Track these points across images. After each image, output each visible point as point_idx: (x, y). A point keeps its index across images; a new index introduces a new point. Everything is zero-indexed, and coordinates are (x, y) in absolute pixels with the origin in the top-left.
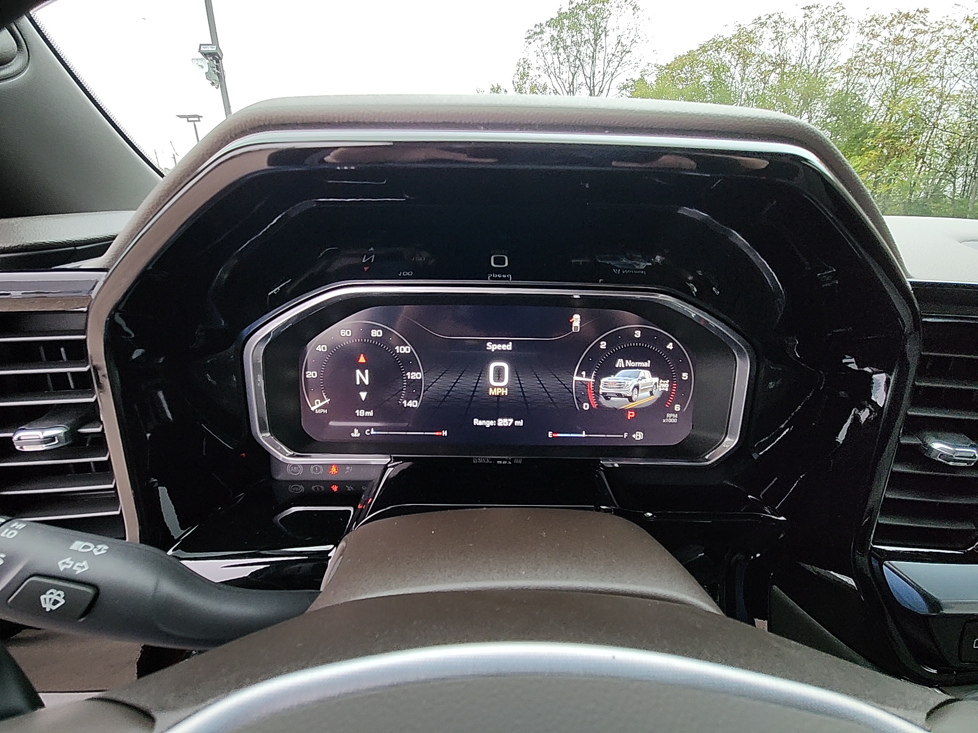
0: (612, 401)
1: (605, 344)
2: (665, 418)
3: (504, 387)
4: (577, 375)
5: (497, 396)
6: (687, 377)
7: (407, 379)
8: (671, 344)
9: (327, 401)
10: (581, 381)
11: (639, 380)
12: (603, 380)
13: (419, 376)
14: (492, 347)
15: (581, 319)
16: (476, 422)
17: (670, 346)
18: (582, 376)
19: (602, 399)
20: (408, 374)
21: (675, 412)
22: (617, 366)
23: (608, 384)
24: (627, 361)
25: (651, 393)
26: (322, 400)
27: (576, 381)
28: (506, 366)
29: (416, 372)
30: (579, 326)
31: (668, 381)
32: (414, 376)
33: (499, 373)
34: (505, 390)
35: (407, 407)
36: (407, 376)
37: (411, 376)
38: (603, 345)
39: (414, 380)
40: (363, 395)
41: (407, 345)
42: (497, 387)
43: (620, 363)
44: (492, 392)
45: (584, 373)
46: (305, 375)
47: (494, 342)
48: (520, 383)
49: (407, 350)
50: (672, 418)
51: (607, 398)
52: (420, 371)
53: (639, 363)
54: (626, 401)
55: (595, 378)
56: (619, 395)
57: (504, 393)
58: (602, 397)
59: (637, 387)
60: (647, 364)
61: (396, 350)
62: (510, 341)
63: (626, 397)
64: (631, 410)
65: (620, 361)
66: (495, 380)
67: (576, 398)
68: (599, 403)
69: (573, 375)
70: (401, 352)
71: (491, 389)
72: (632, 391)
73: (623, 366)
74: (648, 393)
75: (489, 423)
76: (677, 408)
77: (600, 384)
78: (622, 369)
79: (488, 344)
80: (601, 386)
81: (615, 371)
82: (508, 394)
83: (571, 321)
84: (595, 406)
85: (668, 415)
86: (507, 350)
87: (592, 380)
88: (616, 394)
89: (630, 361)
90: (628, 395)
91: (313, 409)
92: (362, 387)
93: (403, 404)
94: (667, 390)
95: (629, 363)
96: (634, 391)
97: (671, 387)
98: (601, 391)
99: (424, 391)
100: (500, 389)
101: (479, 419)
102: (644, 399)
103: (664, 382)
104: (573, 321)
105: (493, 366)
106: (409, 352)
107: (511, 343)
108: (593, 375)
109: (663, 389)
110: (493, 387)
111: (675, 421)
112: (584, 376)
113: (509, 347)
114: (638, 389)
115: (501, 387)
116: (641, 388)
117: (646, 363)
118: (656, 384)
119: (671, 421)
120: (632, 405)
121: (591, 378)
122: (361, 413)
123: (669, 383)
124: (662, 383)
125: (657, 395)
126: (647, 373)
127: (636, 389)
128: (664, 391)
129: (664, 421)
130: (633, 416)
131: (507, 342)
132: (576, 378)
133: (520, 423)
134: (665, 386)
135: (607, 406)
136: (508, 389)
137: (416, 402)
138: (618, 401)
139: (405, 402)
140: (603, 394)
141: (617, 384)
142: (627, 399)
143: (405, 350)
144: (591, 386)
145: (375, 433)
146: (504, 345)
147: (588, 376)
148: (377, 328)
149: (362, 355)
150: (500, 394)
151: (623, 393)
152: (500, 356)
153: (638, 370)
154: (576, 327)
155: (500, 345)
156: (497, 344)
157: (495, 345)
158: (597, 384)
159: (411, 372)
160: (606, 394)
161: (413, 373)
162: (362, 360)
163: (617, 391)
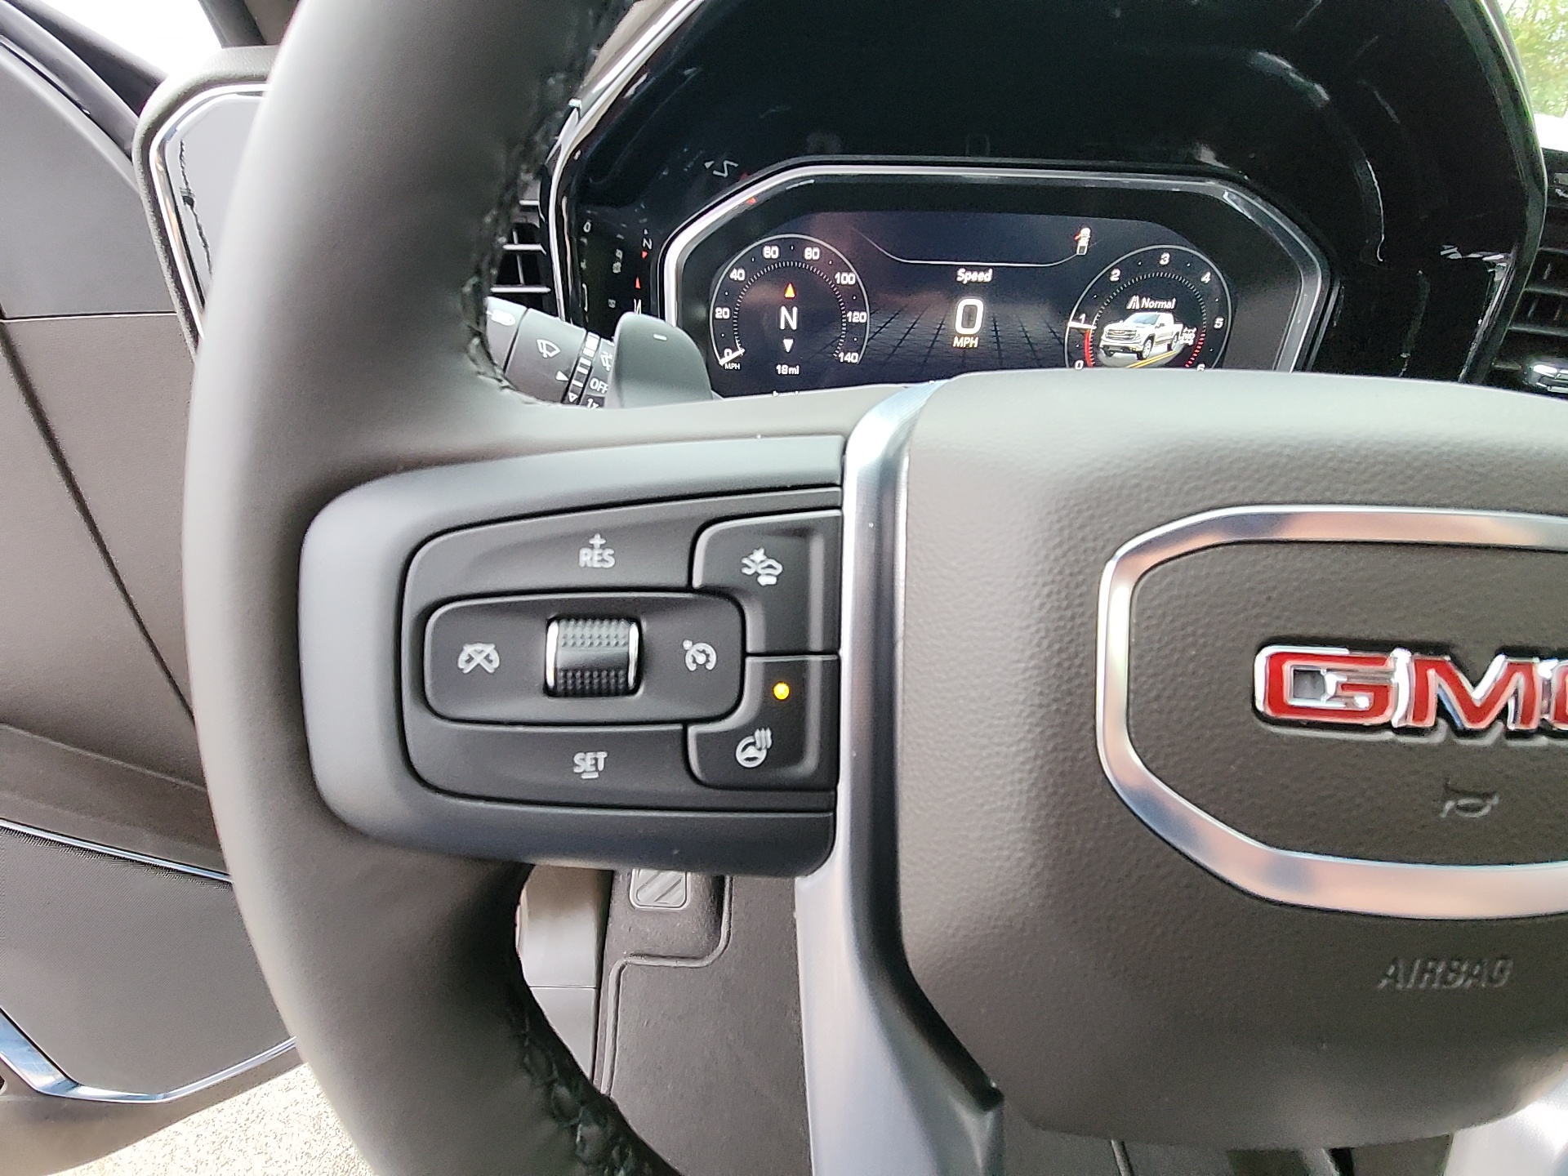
0: (1115, 358)
1: (1118, 274)
3: (973, 336)
4: (1074, 319)
5: (962, 348)
6: (1221, 324)
7: (847, 322)
8: (1208, 274)
9: (741, 351)
10: (1078, 329)
11: (1156, 327)
12: (1108, 327)
13: (863, 317)
14: (964, 276)
15: (1091, 235)
17: (1207, 278)
18: (1079, 321)
19: (1102, 355)
20: (849, 314)
22: (1129, 307)
23: (1115, 333)
24: (1144, 299)
25: (1169, 348)
26: (734, 349)
27: (1071, 328)
28: (979, 305)
29: (860, 312)
30: (1086, 245)
32: (858, 317)
33: (970, 314)
34: (974, 340)
35: (846, 362)
36: (847, 318)
37: (852, 317)
38: (1115, 275)
39: (856, 323)
40: (788, 344)
41: (849, 271)
42: (965, 336)
43: (1134, 302)
44: (957, 342)
45: (1083, 317)
46: (714, 313)
47: (968, 268)
48: (996, 330)
49: (851, 279)
51: (1109, 354)
52: (865, 311)
53: (1160, 303)
54: (1134, 357)
55: (1097, 324)
56: (1126, 350)
57: (974, 344)
58: (1103, 352)
59: (1151, 338)
60: (1170, 305)
61: (836, 280)
62: (990, 267)
63: (1134, 352)
65: (1135, 299)
66: (963, 326)
67: (1068, 353)
68: (1097, 360)
69: (1068, 319)
70: (843, 282)
71: (956, 338)
72: (1144, 344)
73: (1138, 307)
74: (1164, 347)
77: (1102, 333)
78: (1135, 311)
79: (961, 272)
80: (1103, 337)
81: (1125, 314)
82: (978, 345)
83: (1077, 238)
84: (1091, 365)
86: (984, 282)
87: (1093, 327)
88: (1122, 348)
89: (1149, 299)
90: (1137, 350)
91: (722, 362)
92: (788, 332)
93: (840, 358)
94: (1191, 343)
95: (1147, 303)
96: (1147, 343)
97: (1197, 338)
98: (1102, 344)
99: (869, 340)
100: (968, 338)
102: (1157, 356)
103: (1189, 331)
104: (1079, 239)
105: (963, 304)
106: (853, 282)
107: (991, 271)
108: (1095, 319)
109: (1187, 342)
110: (960, 336)
112: (1083, 321)
113: (986, 277)
114: (1153, 340)
115: (970, 336)
116: (1156, 340)
117: (1169, 303)
118: (1177, 334)
120: (1140, 364)
121: (1091, 324)
122: (783, 369)
123: (1196, 333)
124: (1187, 332)
125: (1176, 349)
126: (1170, 317)
127: (1150, 341)
128: (1187, 346)
131: (985, 270)
132: (1071, 324)
134: (1189, 337)
135: (1108, 365)
136: (979, 339)
137: (856, 355)
138: (1123, 359)
139: (841, 355)
140: (1106, 347)
141: (1126, 333)
142: (1135, 355)
143: (848, 278)
144: (1090, 336)
146: (982, 274)
147: (1088, 321)
148: (813, 245)
149: (790, 286)
150: (968, 345)
151: (1132, 346)
152: (974, 288)
153: (1157, 313)
154: (1082, 248)
155: (975, 273)
156: (972, 271)
157: (969, 273)
158: (1098, 333)
159: (853, 312)
160: (1108, 347)
161: (856, 313)
162: (790, 293)
163: (1123, 344)
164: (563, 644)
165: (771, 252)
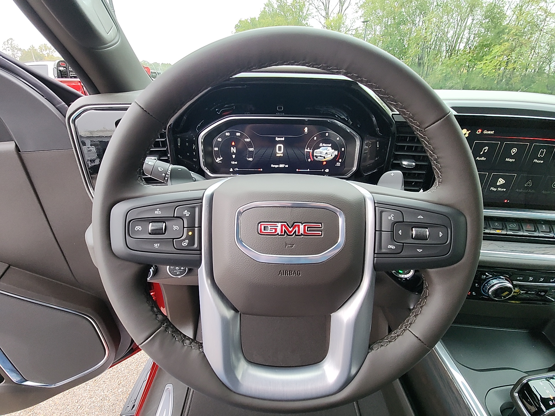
2: (336, 164)
3: (282, 153)
4: (306, 149)
6: (344, 150)
7: (249, 150)
8: (338, 138)
9: (222, 158)
10: (308, 151)
11: (327, 151)
12: (315, 151)
13: (253, 149)
14: (277, 139)
15: (308, 129)
16: (272, 166)
17: (338, 139)
18: (308, 149)
19: (315, 158)
20: (249, 149)
21: (340, 162)
22: (320, 146)
23: (317, 152)
24: (323, 144)
25: (332, 156)
26: (220, 158)
27: (306, 151)
28: (282, 146)
30: (307, 131)
31: (337, 151)
32: (251, 149)
33: (280, 148)
35: (249, 160)
36: (248, 150)
38: (315, 138)
39: (251, 151)
40: (234, 156)
41: (248, 138)
42: (279, 153)
43: (321, 145)
44: (277, 155)
45: (309, 148)
46: (214, 149)
47: (278, 137)
48: (287, 152)
49: (249, 140)
50: (338, 164)
51: (317, 157)
52: (253, 148)
53: (327, 145)
55: (312, 150)
56: (321, 156)
59: (327, 153)
60: (330, 145)
61: (245, 140)
62: (283, 137)
63: (323, 157)
65: (321, 144)
66: (278, 151)
67: (306, 157)
68: (314, 159)
70: (247, 141)
71: (277, 154)
74: (330, 155)
75: (276, 166)
76: (340, 160)
78: (321, 147)
79: (276, 138)
80: (314, 153)
81: (319, 148)
82: (283, 156)
83: (304, 130)
84: (312, 160)
85: (337, 163)
86: (282, 140)
87: (311, 151)
90: (324, 156)
91: (217, 161)
92: (234, 153)
93: (247, 160)
94: (337, 154)
95: (324, 145)
97: (338, 153)
98: (314, 155)
99: (255, 155)
101: (273, 165)
102: (329, 157)
103: (336, 151)
105: (278, 146)
106: (249, 141)
107: (284, 138)
108: (312, 149)
110: (278, 153)
111: (339, 165)
113: (283, 139)
114: (327, 154)
115: (281, 153)
116: (328, 154)
118: (333, 152)
119: (338, 165)
120: (325, 160)
122: (233, 163)
125: (333, 156)
126: (330, 148)
127: (326, 154)
128: (336, 155)
129: (336, 165)
130: (325, 163)
131: (282, 137)
132: (306, 150)
133: (287, 166)
134: (336, 153)
135: (317, 160)
137: (252, 158)
138: (320, 158)
139: (248, 159)
140: (315, 156)
141: (320, 152)
143: (248, 140)
144: (311, 153)
145: (238, 170)
146: (282, 138)
147: (310, 149)
148: (238, 132)
149: (233, 142)
150: (280, 156)
151: (322, 155)
152: (280, 142)
153: (327, 147)
154: (306, 132)
155: (280, 138)
156: (279, 138)
157: (278, 138)
158: (313, 152)
159: (250, 148)
160: (316, 156)
161: (251, 148)
162: (233, 144)
163: (320, 155)
164: (152, 226)
165: (228, 134)
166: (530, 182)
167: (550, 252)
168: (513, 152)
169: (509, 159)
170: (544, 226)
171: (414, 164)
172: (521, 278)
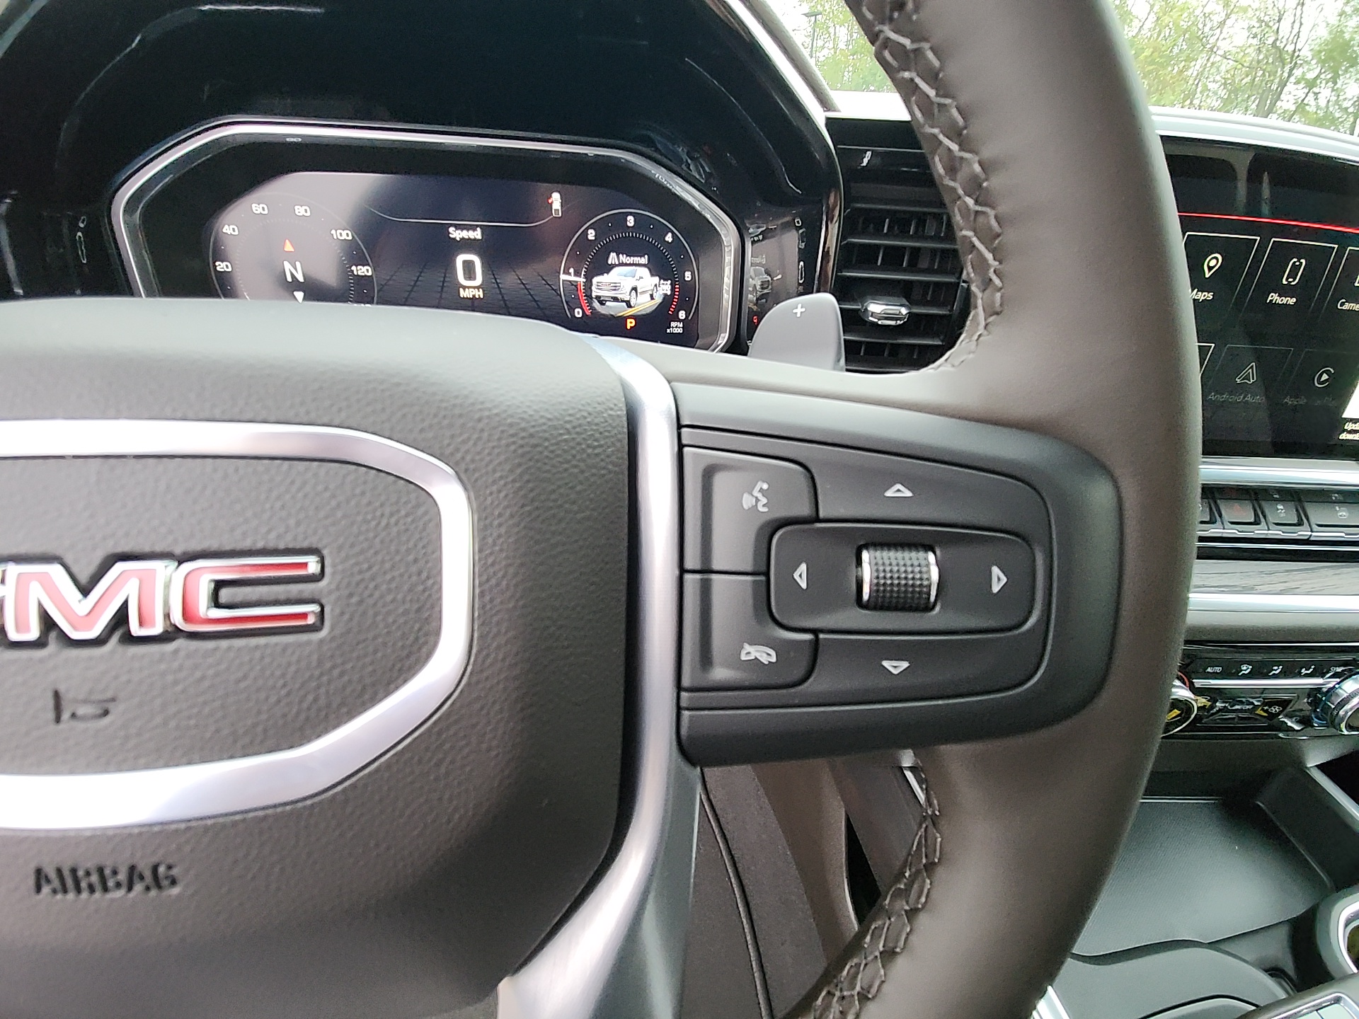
0: (608, 306)
1: (594, 234)
2: (669, 328)
3: (478, 288)
4: (564, 273)
5: (470, 299)
6: (690, 277)
7: (354, 275)
8: (670, 235)
10: (570, 281)
11: (637, 280)
12: (595, 280)
13: (368, 270)
14: (456, 234)
15: (561, 199)
17: (669, 238)
18: (570, 274)
19: (596, 304)
20: (354, 268)
21: (680, 321)
22: (610, 262)
23: (602, 284)
24: (621, 255)
25: (652, 298)
27: (563, 281)
28: (476, 260)
29: (363, 266)
30: (560, 208)
31: (669, 282)
32: (362, 270)
33: (469, 269)
34: (479, 291)
36: (353, 271)
37: (357, 270)
38: (591, 235)
39: (362, 276)
40: (299, 296)
41: (345, 229)
42: (469, 287)
43: (613, 258)
44: (463, 294)
45: (572, 270)
46: (215, 267)
47: (457, 227)
48: (497, 283)
49: (348, 235)
50: (676, 327)
51: (602, 303)
52: (368, 265)
53: (635, 259)
54: (624, 306)
55: (586, 277)
56: (615, 299)
57: (479, 295)
58: (596, 301)
59: (635, 289)
60: (644, 260)
61: (333, 236)
62: (477, 226)
63: (623, 301)
64: (630, 317)
65: (613, 255)
66: (465, 278)
67: (567, 302)
68: (592, 308)
69: (559, 273)
70: (340, 238)
71: (461, 290)
72: (630, 295)
73: (617, 263)
74: (647, 297)
76: (682, 315)
77: (591, 285)
78: (616, 265)
79: (452, 230)
80: (593, 288)
81: (608, 268)
82: (484, 296)
83: (550, 201)
84: (588, 313)
85: (673, 324)
86: (475, 239)
87: (582, 280)
88: (612, 298)
89: (625, 256)
90: (626, 299)
92: (296, 284)
94: (669, 293)
95: (623, 258)
96: (632, 293)
97: (673, 289)
98: (594, 295)
99: (378, 292)
100: (473, 290)
102: (644, 305)
103: (665, 282)
104: (552, 202)
105: (460, 259)
106: (351, 238)
107: (478, 229)
108: (583, 273)
109: (665, 292)
110: (464, 288)
111: (680, 331)
112: (573, 274)
114: (636, 292)
115: (474, 288)
116: (639, 291)
117: (643, 258)
118: (656, 285)
119: (676, 331)
120: (630, 312)
121: (580, 277)
123: (671, 284)
124: (663, 284)
125: (658, 299)
126: (645, 272)
127: (634, 291)
128: (666, 295)
129: (668, 331)
130: (633, 324)
131: (474, 228)
132: (563, 277)
134: (666, 288)
135: (603, 312)
136: (483, 291)
138: (615, 307)
140: (598, 298)
141: (612, 285)
142: (624, 304)
143: (345, 235)
144: (582, 287)
146: (471, 232)
147: (577, 274)
148: (302, 203)
149: (287, 241)
150: (474, 296)
151: (619, 296)
153: (634, 267)
154: (557, 210)
155: (465, 232)
156: (462, 230)
157: (459, 231)
158: (588, 284)
159: (356, 266)
160: (600, 297)
161: (359, 267)
162: (289, 247)
163: (612, 294)
165: (259, 209)
166: (1250, 370)
167: (1301, 585)
168: (1210, 268)
169: (1196, 290)
170: (1282, 507)
171: (904, 311)
172: (1218, 669)
